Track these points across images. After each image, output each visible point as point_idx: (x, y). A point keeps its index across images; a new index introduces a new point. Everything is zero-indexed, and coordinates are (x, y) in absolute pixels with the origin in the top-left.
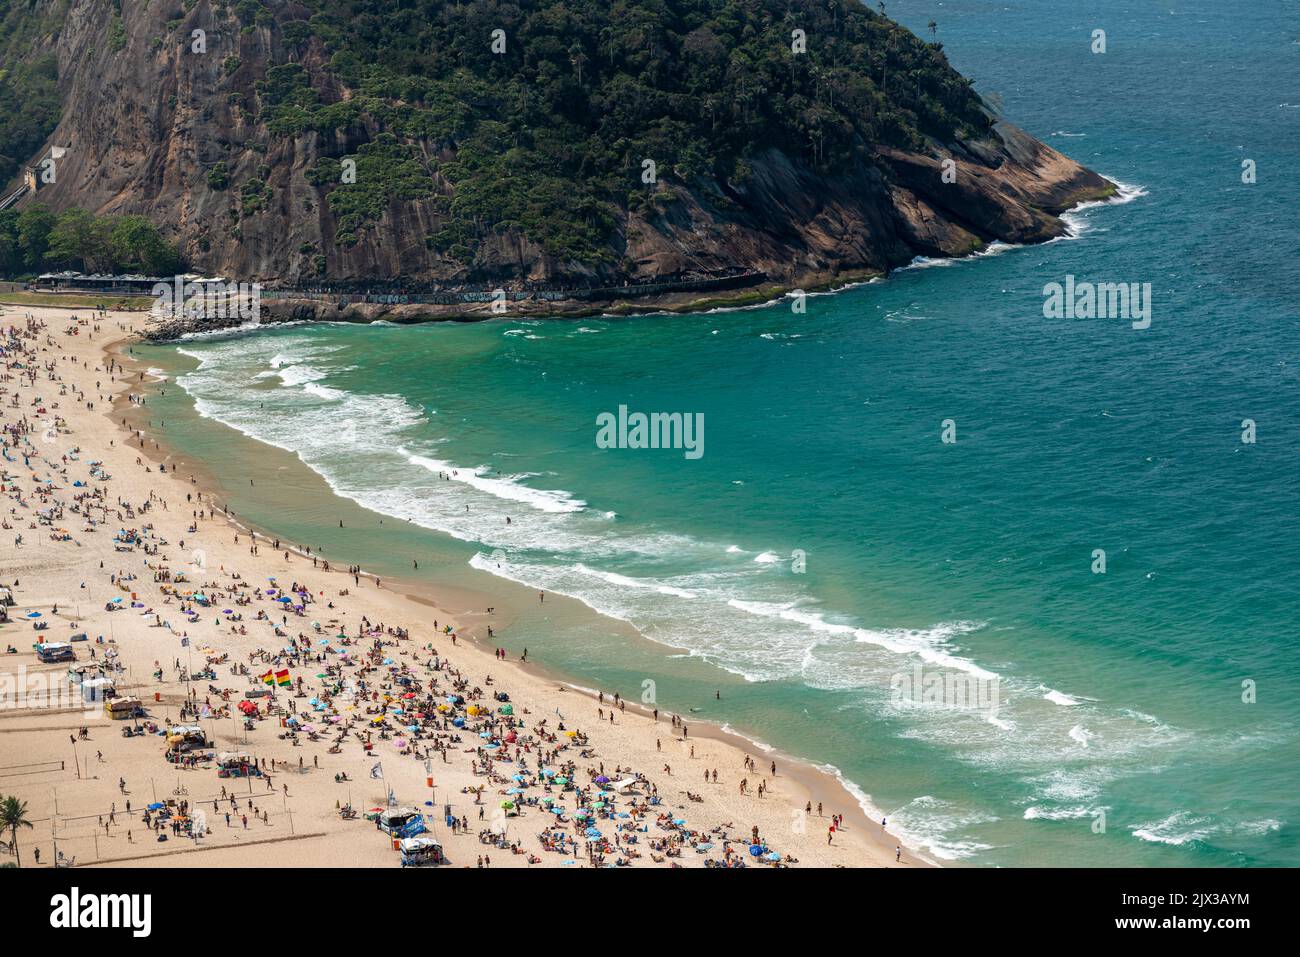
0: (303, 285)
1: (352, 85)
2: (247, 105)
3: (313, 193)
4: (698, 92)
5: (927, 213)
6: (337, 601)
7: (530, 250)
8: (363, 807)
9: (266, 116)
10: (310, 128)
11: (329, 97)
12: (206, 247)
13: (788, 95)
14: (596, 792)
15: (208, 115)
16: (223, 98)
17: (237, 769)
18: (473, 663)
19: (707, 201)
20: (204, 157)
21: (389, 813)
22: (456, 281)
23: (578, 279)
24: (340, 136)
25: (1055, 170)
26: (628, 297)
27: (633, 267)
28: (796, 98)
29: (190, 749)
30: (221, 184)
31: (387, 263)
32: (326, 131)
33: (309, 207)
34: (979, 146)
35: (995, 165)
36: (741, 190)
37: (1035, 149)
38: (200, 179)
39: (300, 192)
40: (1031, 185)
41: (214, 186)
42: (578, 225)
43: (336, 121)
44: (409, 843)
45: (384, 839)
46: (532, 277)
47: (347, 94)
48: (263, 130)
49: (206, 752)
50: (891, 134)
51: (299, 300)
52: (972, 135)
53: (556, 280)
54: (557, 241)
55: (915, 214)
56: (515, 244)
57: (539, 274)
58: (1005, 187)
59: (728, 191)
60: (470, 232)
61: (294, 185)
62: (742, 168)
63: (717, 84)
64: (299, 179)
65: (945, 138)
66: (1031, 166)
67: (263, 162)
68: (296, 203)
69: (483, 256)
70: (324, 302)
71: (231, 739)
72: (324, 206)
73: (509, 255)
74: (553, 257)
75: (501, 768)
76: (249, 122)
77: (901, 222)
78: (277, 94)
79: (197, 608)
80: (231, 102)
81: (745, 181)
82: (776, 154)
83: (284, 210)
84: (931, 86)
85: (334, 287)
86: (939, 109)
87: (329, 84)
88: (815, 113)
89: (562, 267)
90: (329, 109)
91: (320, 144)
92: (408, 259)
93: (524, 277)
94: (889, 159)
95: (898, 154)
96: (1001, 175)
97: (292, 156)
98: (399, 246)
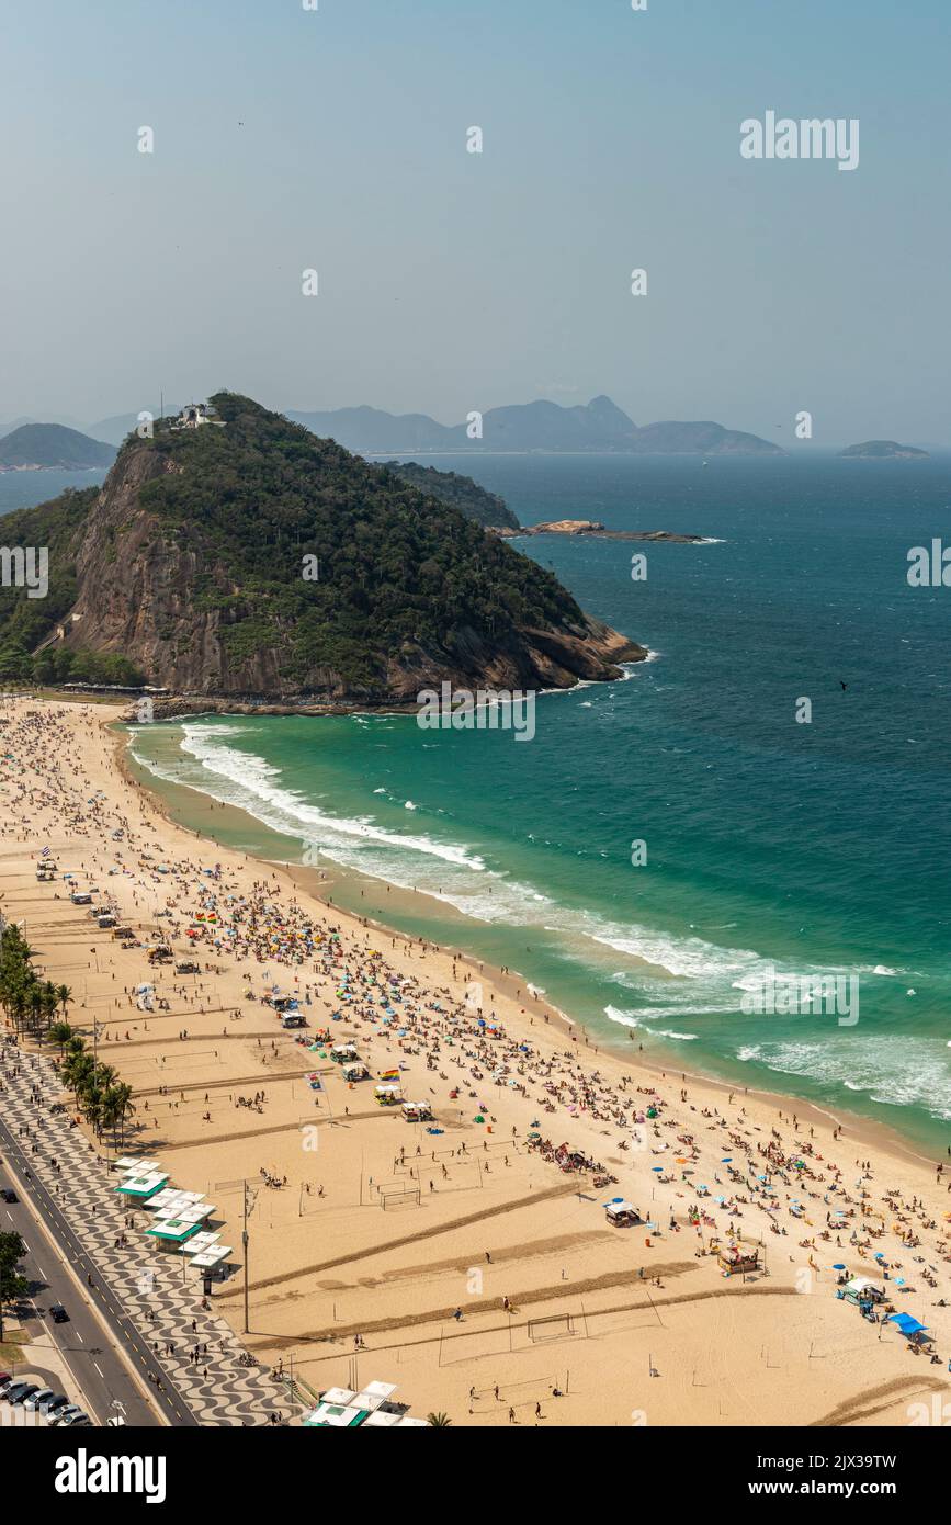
0: (210, 693)
1: (240, 585)
2: (182, 594)
3: (217, 644)
4: (428, 594)
5: (549, 663)
6: (236, 872)
7: (335, 678)
8: (260, 993)
9: (192, 600)
10: (216, 608)
11: (228, 591)
12: (157, 670)
13: (476, 597)
14: (390, 988)
15: (160, 599)
16: (168, 591)
17: (187, 969)
18: (316, 912)
19: (431, 654)
20: (158, 622)
21: (274, 998)
22: (294, 694)
23: (361, 694)
24: (233, 613)
25: (615, 641)
26: (388, 705)
27: (391, 689)
28: (480, 599)
29: (161, 955)
30: (167, 637)
31: (256, 682)
32: (225, 610)
33: (215, 651)
34: (575, 627)
35: (583, 638)
36: (450, 648)
37: (605, 630)
38: (155, 634)
39: (210, 643)
40: (602, 649)
41: (163, 638)
42: (361, 665)
43: (230, 605)
44: (286, 1015)
45: (271, 1012)
46: (336, 693)
47: (237, 590)
48: (190, 609)
49: (169, 959)
50: (530, 620)
51: (208, 701)
52: (571, 621)
53: (349, 695)
54: (350, 673)
55: (543, 664)
56: (327, 674)
57: (339, 691)
58: (589, 650)
59: (443, 649)
60: (303, 667)
61: (206, 640)
62: (450, 635)
63: (438, 590)
64: (209, 635)
65: (557, 622)
66: (602, 639)
67: (190, 625)
68: (208, 649)
69: (309, 681)
70: (222, 703)
71: (182, 951)
72: (223, 651)
73: (323, 680)
74: (347, 682)
75: (336, 972)
76: (183, 603)
77: (534, 668)
78: (199, 588)
79: (160, 876)
80: (173, 592)
81: (452, 644)
82: (469, 629)
83: (201, 652)
84: (550, 594)
85: (225, 696)
86: (553, 607)
87: (227, 584)
88: (489, 607)
89: (352, 688)
90: (227, 598)
91: (221, 617)
92: (268, 681)
93: (331, 692)
94: (527, 633)
95: (533, 631)
96: (586, 643)
97: (206, 623)
98: (264, 673)
